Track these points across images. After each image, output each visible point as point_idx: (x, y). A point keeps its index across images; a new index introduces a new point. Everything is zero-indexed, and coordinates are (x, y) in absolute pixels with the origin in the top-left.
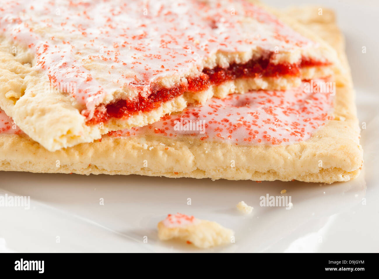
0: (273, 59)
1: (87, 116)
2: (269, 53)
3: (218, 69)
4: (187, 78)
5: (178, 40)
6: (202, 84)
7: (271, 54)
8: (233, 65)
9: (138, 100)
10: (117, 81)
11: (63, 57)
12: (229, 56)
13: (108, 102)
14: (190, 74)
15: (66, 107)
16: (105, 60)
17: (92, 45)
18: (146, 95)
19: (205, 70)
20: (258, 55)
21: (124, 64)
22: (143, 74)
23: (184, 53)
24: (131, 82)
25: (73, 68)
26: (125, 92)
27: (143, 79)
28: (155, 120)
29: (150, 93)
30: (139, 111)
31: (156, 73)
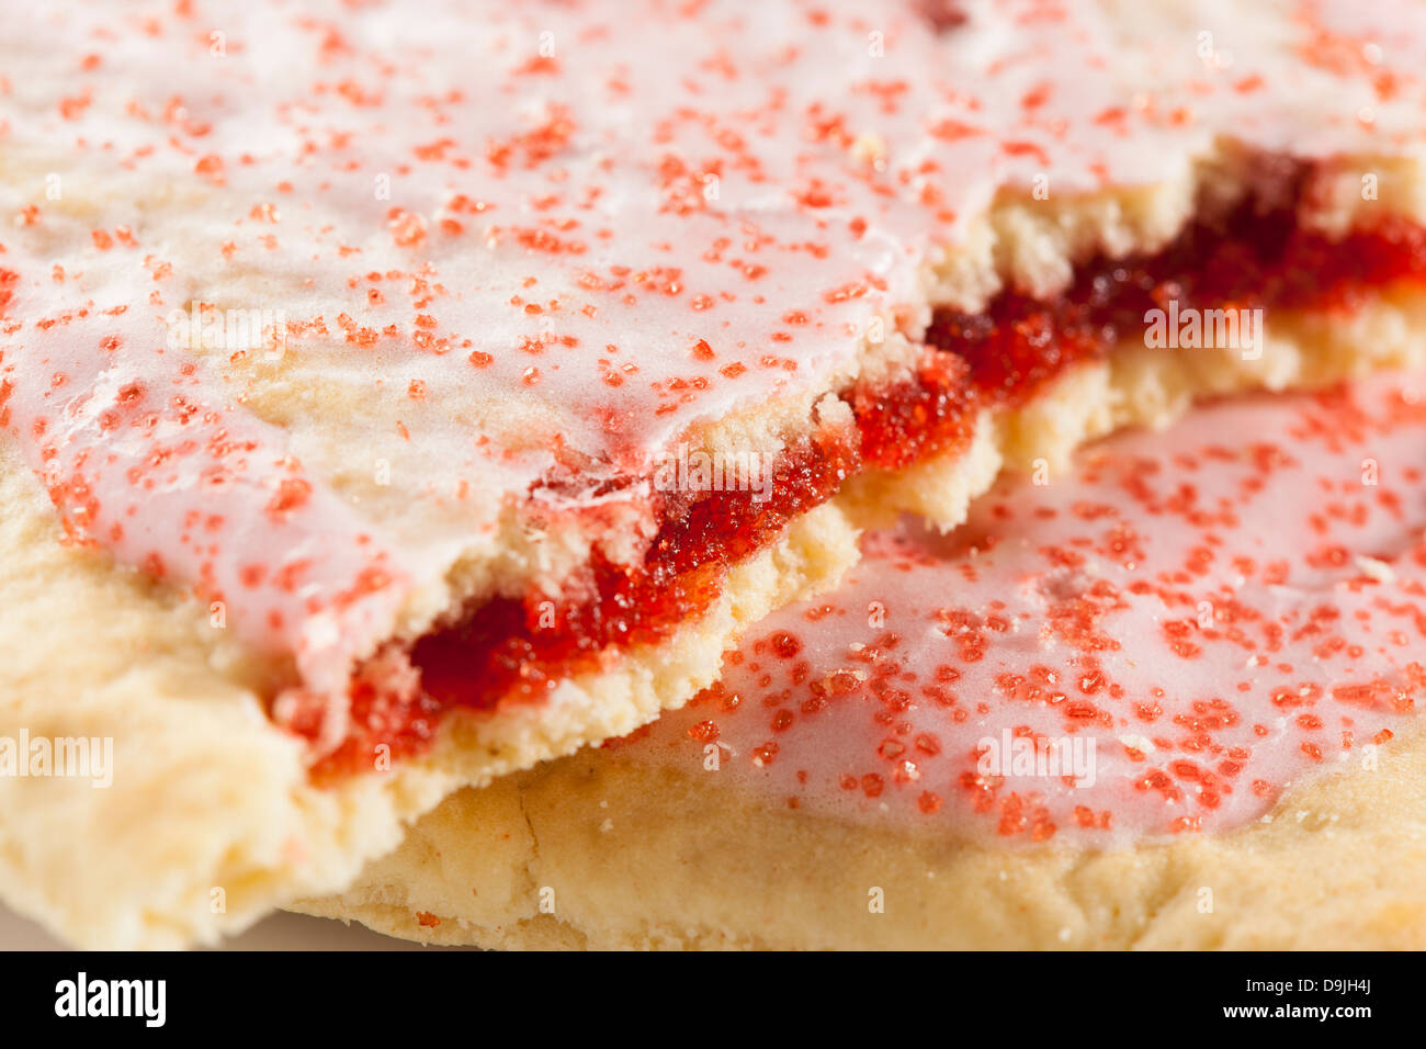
0: (1315, 205)
1: (309, 729)
2: (1287, 170)
3: (1010, 302)
4: (847, 395)
5: (758, 146)
6: (933, 418)
7: (1303, 177)
8: (1090, 263)
9: (592, 585)
10: (456, 487)
11: (114, 346)
12: (1068, 220)
13: (419, 626)
14: (862, 372)
15: (182, 689)
16: (365, 339)
17: (271, 242)
18: (635, 546)
19: (944, 329)
20: (1228, 191)
21: (481, 360)
22: (599, 411)
23: (809, 233)
24: (534, 477)
25: (185, 419)
26: (513, 555)
27: (603, 446)
28: (694, 682)
29: (651, 530)
30: (603, 646)
31: (674, 397)
